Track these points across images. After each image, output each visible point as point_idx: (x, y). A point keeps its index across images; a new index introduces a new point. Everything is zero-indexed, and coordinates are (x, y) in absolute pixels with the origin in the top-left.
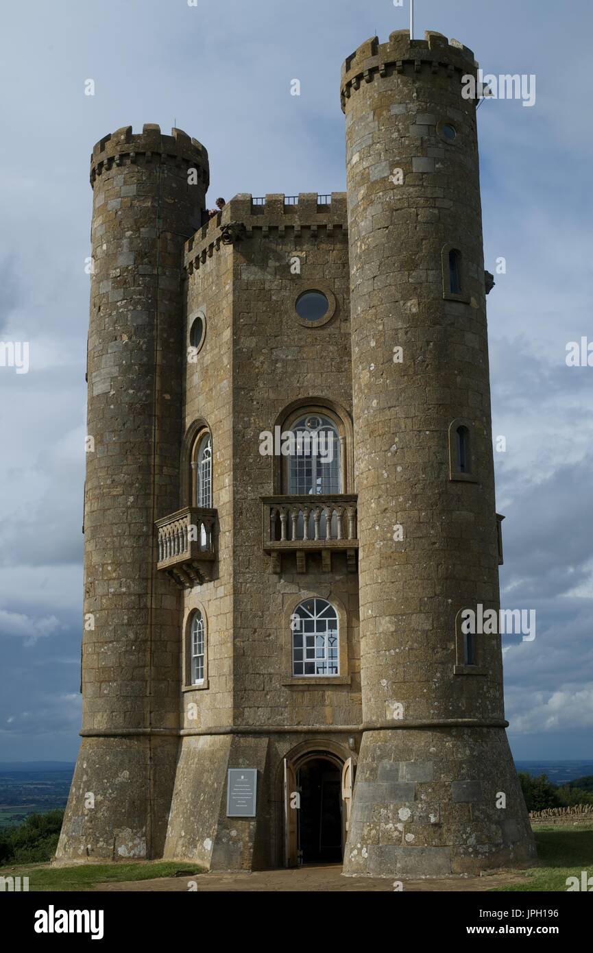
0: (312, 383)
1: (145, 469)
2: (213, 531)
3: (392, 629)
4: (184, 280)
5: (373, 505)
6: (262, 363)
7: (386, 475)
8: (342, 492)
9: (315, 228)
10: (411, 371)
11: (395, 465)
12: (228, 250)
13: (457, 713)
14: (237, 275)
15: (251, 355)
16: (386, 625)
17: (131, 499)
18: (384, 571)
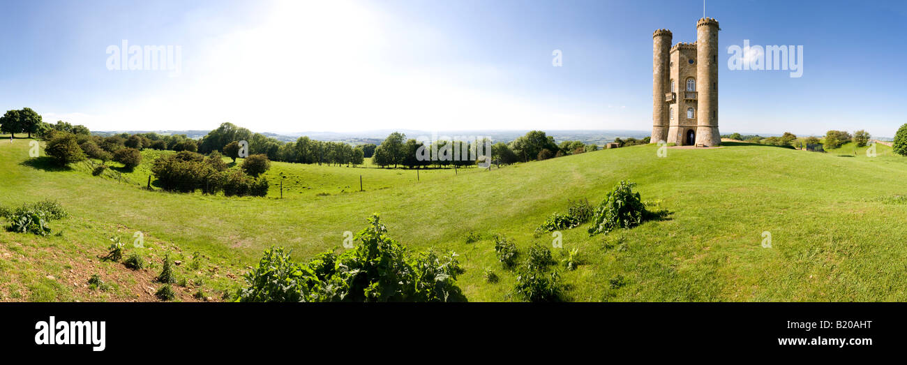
0: (691, 74)
1: (663, 86)
2: (675, 97)
4: (670, 56)
5: (701, 94)
6: (684, 70)
7: (703, 89)
8: (696, 91)
9: (692, 49)
10: (707, 74)
12: (678, 51)
14: (679, 56)
15: (681, 69)
16: (702, 111)
17: (661, 91)
18: (702, 104)
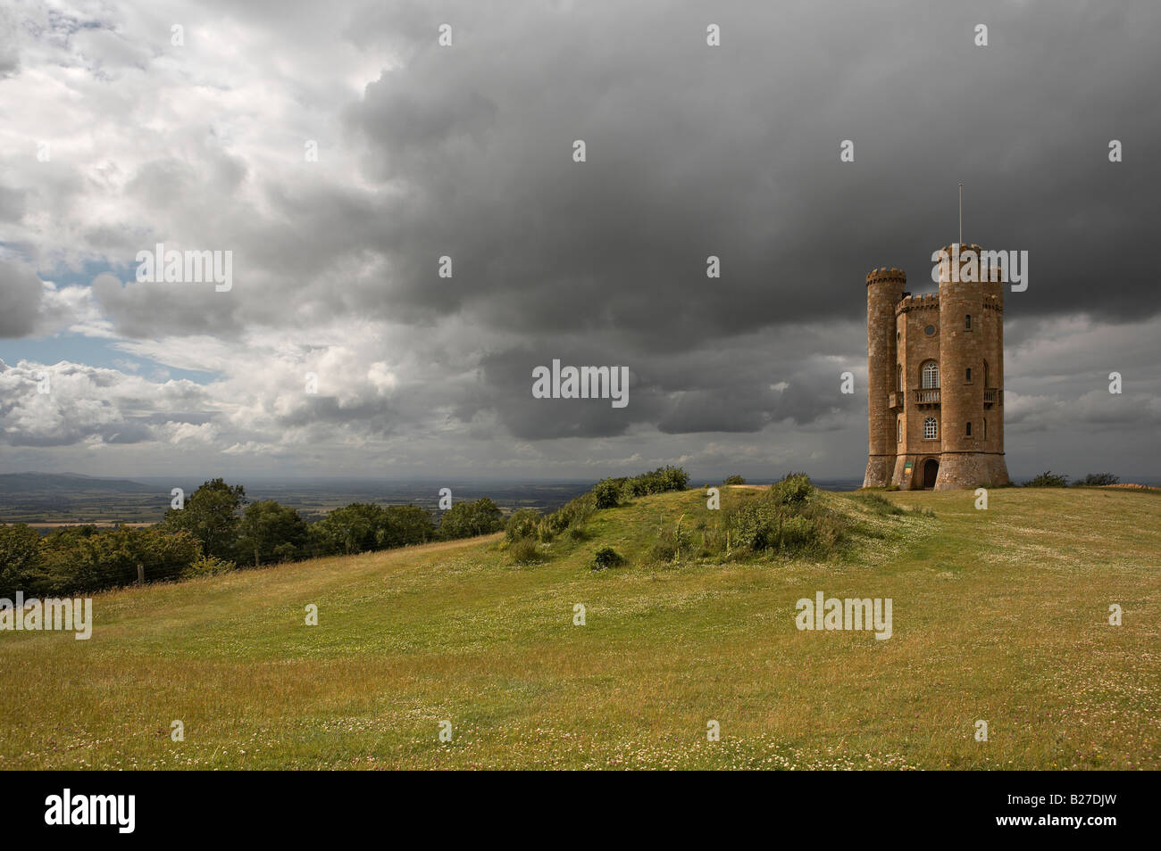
0: (930, 355)
1: (885, 379)
2: (902, 398)
3: (948, 426)
4: (896, 319)
5: (944, 392)
6: (915, 349)
7: (946, 382)
9: (931, 306)
10: (953, 353)
11: (948, 379)
12: (905, 314)
13: (960, 449)
14: (907, 323)
15: (912, 347)
17: (881, 388)
18: (945, 411)
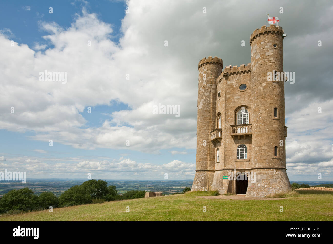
3: (258, 149)
4: (217, 86)
5: (255, 125)
6: (232, 99)
7: (257, 119)
8: (248, 123)
9: (244, 71)
10: (264, 98)
11: (260, 117)
12: (225, 78)
14: (227, 83)
15: (229, 98)
17: (206, 128)
18: (257, 138)
